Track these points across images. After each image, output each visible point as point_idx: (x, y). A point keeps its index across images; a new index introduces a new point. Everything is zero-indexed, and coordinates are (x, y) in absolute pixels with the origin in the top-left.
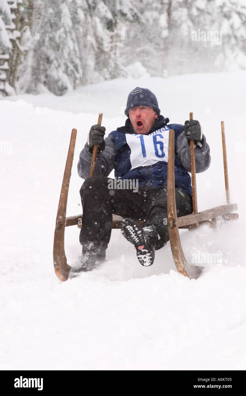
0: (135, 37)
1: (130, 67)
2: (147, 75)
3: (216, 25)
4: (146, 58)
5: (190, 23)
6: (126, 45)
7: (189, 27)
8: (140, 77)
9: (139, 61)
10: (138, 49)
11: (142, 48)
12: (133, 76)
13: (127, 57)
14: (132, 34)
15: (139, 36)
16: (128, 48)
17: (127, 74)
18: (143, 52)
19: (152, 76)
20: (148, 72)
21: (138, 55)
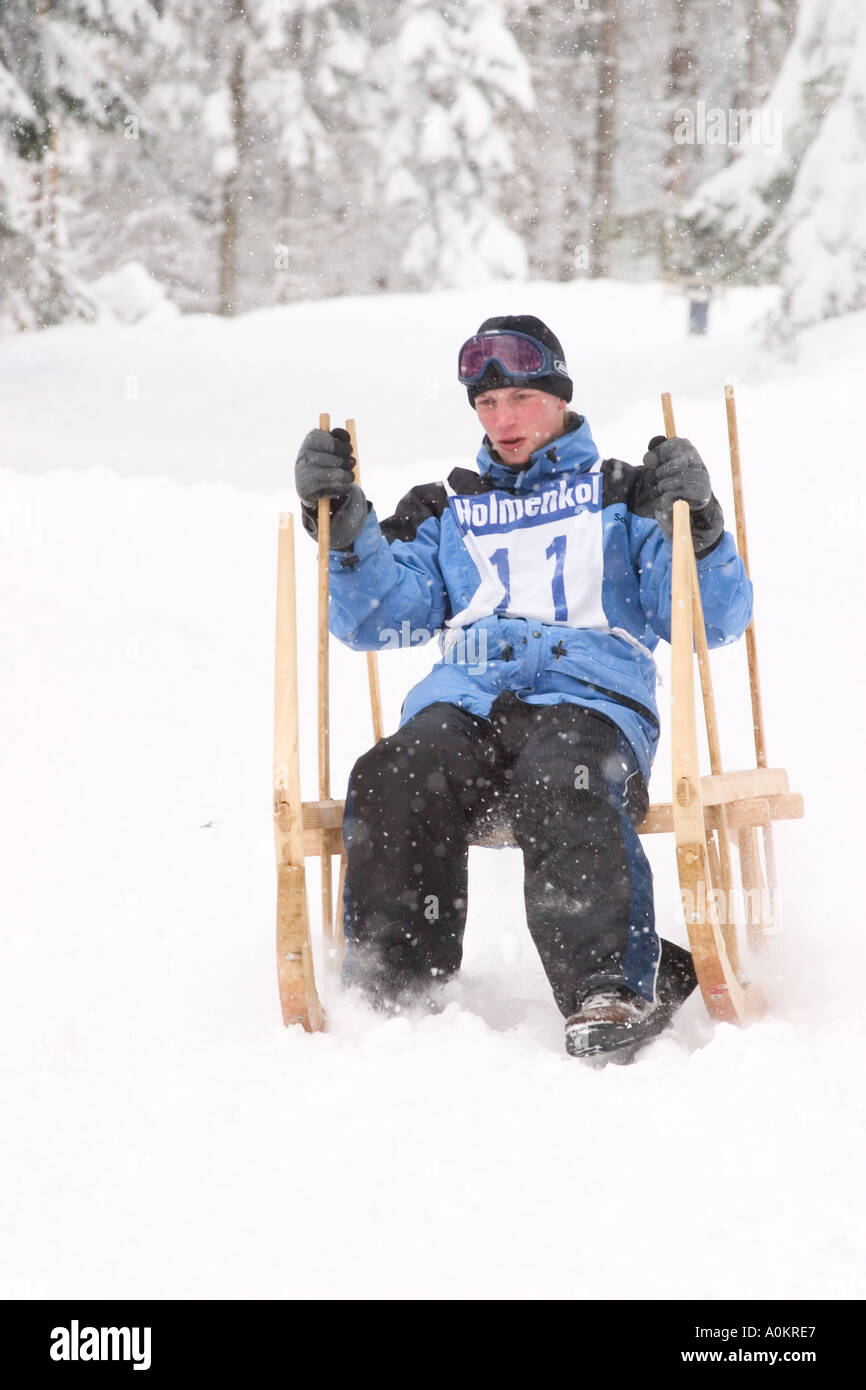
0: (122, 174)
1: (108, 282)
2: (170, 309)
3: (404, 124)
4: (161, 250)
5: (312, 124)
6: (90, 202)
7: (309, 137)
8: (140, 316)
9: (138, 259)
10: (133, 219)
11: (147, 214)
12: (118, 314)
13: (95, 248)
14: (109, 165)
15: (137, 171)
16: (94, 216)
17: (92, 306)
18: (148, 226)
19: (187, 309)
20: (169, 296)
21: (135, 238)
